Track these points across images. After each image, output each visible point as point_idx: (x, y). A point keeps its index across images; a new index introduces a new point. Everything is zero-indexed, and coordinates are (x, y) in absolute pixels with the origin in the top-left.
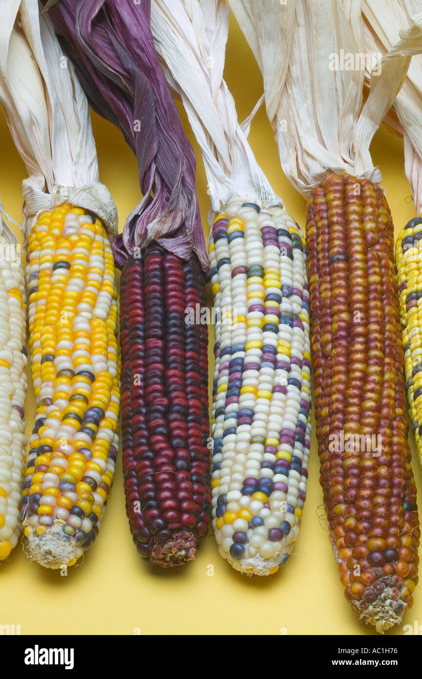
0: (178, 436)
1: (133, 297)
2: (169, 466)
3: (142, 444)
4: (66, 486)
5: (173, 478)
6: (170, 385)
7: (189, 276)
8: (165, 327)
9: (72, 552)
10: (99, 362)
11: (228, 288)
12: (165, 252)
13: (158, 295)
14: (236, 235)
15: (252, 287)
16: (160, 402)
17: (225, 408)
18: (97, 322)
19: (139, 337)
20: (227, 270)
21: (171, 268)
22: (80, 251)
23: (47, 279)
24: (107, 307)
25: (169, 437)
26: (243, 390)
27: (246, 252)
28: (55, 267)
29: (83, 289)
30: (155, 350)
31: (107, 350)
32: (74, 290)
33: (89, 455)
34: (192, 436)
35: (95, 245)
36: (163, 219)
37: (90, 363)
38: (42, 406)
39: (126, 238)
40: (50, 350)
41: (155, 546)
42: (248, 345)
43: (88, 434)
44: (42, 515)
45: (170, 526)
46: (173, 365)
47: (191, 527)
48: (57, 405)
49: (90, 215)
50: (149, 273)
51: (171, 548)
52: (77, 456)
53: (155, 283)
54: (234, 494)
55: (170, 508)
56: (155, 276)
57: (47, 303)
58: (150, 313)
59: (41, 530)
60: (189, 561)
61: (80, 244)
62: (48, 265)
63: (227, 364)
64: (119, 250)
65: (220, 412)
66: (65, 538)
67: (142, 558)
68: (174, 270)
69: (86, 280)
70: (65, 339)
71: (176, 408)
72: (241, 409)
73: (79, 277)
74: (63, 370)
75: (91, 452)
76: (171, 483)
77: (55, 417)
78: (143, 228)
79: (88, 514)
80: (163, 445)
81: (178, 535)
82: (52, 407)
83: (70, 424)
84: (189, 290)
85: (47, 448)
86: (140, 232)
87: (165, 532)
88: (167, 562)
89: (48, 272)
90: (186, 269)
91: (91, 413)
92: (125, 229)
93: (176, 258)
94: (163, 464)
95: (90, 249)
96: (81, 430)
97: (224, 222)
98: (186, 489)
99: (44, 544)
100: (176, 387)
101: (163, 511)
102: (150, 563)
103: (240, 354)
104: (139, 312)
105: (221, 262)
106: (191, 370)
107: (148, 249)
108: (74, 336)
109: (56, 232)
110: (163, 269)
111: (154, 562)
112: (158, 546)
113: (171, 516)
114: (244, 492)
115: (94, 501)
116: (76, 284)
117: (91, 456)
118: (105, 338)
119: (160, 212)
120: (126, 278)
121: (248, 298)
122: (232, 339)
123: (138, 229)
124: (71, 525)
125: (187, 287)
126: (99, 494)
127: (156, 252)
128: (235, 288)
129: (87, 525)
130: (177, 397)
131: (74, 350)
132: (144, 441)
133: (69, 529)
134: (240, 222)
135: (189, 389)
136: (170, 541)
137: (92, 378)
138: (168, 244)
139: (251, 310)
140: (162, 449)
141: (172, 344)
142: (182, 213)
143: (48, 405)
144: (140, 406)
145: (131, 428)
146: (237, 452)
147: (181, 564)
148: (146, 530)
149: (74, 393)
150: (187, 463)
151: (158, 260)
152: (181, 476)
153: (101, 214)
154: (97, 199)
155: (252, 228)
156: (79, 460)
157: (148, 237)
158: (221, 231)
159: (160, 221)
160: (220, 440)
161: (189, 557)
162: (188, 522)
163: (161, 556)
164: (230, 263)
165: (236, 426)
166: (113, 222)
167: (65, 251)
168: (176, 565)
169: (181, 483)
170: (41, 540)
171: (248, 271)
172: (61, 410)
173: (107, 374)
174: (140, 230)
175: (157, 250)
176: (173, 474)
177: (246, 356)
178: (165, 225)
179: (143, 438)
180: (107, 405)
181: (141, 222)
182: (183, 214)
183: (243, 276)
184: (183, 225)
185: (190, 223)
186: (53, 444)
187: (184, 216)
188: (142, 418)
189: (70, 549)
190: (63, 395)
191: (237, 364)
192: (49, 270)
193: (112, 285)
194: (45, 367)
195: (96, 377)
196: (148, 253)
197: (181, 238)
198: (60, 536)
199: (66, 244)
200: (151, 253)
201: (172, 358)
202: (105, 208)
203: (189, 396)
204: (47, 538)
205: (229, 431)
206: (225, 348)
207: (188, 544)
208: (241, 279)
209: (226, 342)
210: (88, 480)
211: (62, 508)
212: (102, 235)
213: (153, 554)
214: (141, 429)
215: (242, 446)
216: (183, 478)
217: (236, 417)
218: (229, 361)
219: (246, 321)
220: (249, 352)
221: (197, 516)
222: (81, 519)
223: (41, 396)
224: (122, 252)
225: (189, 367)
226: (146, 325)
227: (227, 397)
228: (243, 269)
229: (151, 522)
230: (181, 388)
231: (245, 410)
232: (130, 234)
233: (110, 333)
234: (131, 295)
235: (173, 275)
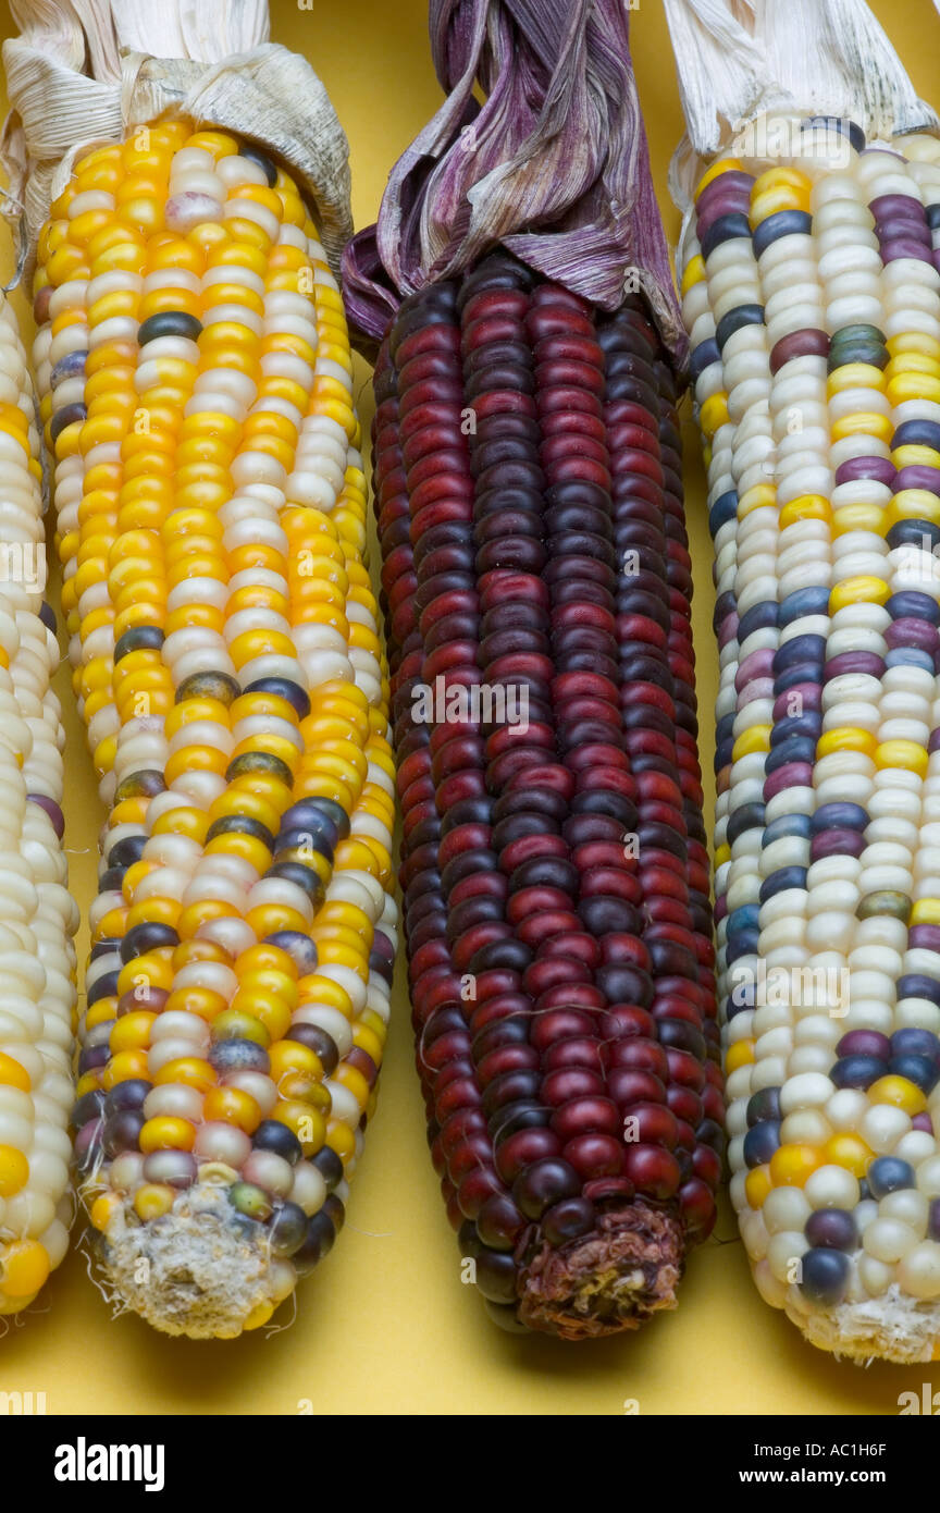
0: (609, 893)
1: (428, 434)
2: (581, 989)
3: (481, 920)
4: (236, 1053)
5: (595, 1025)
6: (572, 726)
7: (619, 364)
8: (545, 532)
9: (262, 1276)
10: (319, 649)
11: (763, 405)
12: (535, 281)
13: (517, 425)
14: (784, 225)
15: (843, 399)
16: (541, 783)
17: (764, 806)
18: (300, 519)
19: (453, 567)
20: (752, 348)
21: (556, 333)
22: (231, 276)
23: (120, 374)
24: (334, 470)
25: (575, 896)
26: (826, 741)
27: (822, 281)
28: (148, 332)
29: (250, 407)
30: (513, 608)
31: (343, 610)
32: (218, 410)
33: (307, 955)
34: (654, 892)
35: (280, 259)
36: (525, 166)
37: (290, 651)
38: (128, 797)
39: (389, 241)
40: (146, 611)
41: (538, 1259)
42: (841, 594)
43: (299, 883)
44: (156, 1150)
45: (591, 1188)
46: (578, 659)
47: (663, 1194)
48: (185, 792)
49: (256, 156)
50: (481, 352)
51: (594, 1264)
52: (267, 955)
53: (502, 386)
54: (810, 1085)
55: (590, 1129)
56: (504, 363)
57: (124, 458)
58: (488, 487)
59: (154, 1201)
60: (656, 1312)
61: (230, 254)
62: (121, 326)
63: (767, 659)
64: (365, 282)
65: (745, 819)
66: (238, 1229)
67: (493, 1304)
68: (567, 339)
69: (257, 375)
70: (197, 574)
71: (596, 800)
72: (821, 807)
73: (232, 366)
74: (200, 676)
75: (314, 944)
76: (592, 1044)
77: (181, 831)
78: (450, 201)
79: (308, 1152)
80: (554, 922)
81: (617, 1217)
82: (166, 800)
83: (237, 853)
84: (621, 411)
85: (157, 933)
86: (439, 216)
87: (573, 1206)
88: (579, 1316)
89: (123, 350)
90: (608, 342)
91: (304, 817)
92: (385, 209)
93: (572, 303)
94: (558, 983)
95: (265, 273)
96: (276, 871)
97: (737, 184)
98: (641, 1067)
99: (165, 1251)
100: (591, 730)
101: (565, 1137)
102: (519, 1323)
103: (814, 624)
104: (453, 484)
105: (731, 322)
106: (642, 677)
107: (472, 271)
108: (229, 565)
109: (144, 212)
110: (529, 338)
111: (534, 1316)
112: (550, 1256)
113: (597, 1154)
114: (841, 1078)
115: (329, 1105)
116: (225, 390)
117: (314, 958)
118: (335, 572)
119: (507, 145)
120: (397, 373)
121: (834, 438)
122: (779, 574)
123: (435, 205)
124: (257, 1185)
125: (616, 402)
126: (345, 1085)
127: (504, 280)
128: (784, 405)
129: (309, 1186)
130: (597, 764)
131: (231, 608)
132: (487, 909)
133: (251, 1197)
134: (793, 179)
135: (637, 740)
136: (592, 1240)
137: (300, 702)
138: (545, 252)
139: (844, 475)
140: (553, 934)
141: (571, 588)
142: (590, 146)
143: (151, 795)
144: (467, 795)
145: (440, 874)
146: (812, 946)
147: (629, 1324)
148: (508, 1205)
149: (240, 753)
150: (643, 980)
151: (510, 306)
152: (621, 1022)
153: (298, 154)
154: (279, 103)
155: (837, 201)
156: (275, 967)
157: (473, 231)
158: (726, 216)
159: (513, 174)
160: (752, 912)
161: (657, 1297)
162: (654, 1176)
163: (561, 1293)
164: (763, 321)
165: (804, 862)
166: (335, 182)
167: (178, 279)
168: (609, 1330)
169: (626, 1044)
170: (155, 1234)
171: (829, 348)
172: (199, 806)
173: (349, 691)
174: (441, 210)
175: (507, 273)
176: (597, 1017)
177: (832, 630)
178: (532, 188)
179: (485, 900)
180: (357, 793)
181: (444, 180)
182: (594, 150)
183: (812, 362)
184: (594, 185)
185: (619, 180)
186: (181, 917)
187: (595, 157)
188: (477, 836)
189: (254, 1266)
190: (203, 757)
191: (803, 658)
192: (127, 344)
193: (347, 397)
194: (132, 670)
195: (311, 698)
196: (475, 284)
197: (589, 233)
198: (221, 1219)
199: (181, 253)
200: (484, 285)
201: (574, 636)
202: (307, 132)
203: (638, 765)
204: (178, 1228)
205: (785, 879)
206: (757, 607)
207: (653, 1252)
208: (805, 372)
209: (759, 586)
210: (309, 1035)
211: (224, 1126)
212: (301, 226)
213: (533, 1286)
214: (476, 870)
215: (832, 925)
216: (630, 1028)
217: (805, 830)
218: (773, 650)
219: (829, 514)
220: (843, 615)
221: (680, 1157)
222: (290, 1162)
223: (124, 767)
224: (376, 287)
225: (633, 669)
226: (479, 525)
227: (771, 767)
228: (812, 341)
229: (524, 1174)
230: (610, 734)
231: (836, 808)
232: (402, 226)
233: (349, 559)
234: (419, 428)
235: (566, 357)
